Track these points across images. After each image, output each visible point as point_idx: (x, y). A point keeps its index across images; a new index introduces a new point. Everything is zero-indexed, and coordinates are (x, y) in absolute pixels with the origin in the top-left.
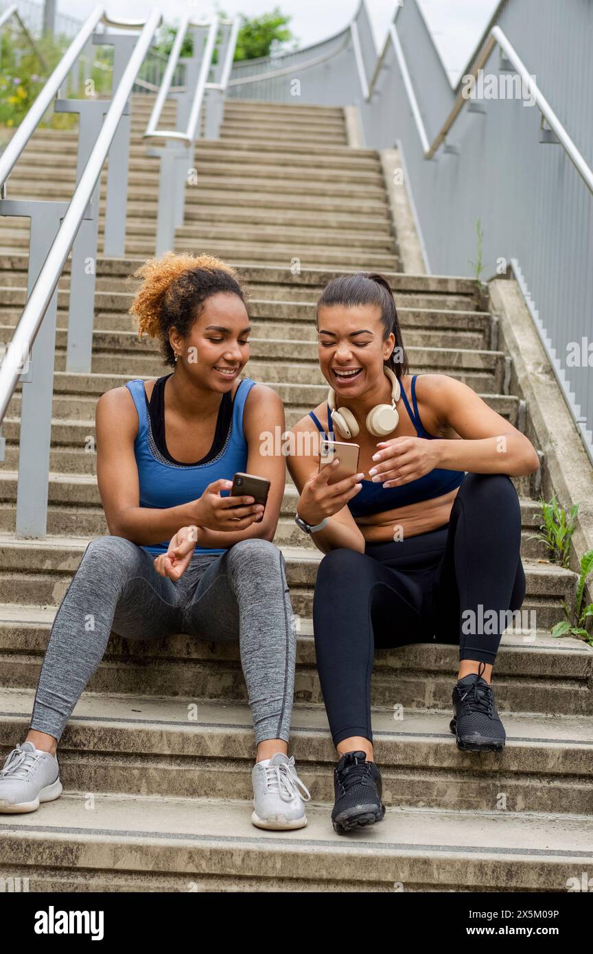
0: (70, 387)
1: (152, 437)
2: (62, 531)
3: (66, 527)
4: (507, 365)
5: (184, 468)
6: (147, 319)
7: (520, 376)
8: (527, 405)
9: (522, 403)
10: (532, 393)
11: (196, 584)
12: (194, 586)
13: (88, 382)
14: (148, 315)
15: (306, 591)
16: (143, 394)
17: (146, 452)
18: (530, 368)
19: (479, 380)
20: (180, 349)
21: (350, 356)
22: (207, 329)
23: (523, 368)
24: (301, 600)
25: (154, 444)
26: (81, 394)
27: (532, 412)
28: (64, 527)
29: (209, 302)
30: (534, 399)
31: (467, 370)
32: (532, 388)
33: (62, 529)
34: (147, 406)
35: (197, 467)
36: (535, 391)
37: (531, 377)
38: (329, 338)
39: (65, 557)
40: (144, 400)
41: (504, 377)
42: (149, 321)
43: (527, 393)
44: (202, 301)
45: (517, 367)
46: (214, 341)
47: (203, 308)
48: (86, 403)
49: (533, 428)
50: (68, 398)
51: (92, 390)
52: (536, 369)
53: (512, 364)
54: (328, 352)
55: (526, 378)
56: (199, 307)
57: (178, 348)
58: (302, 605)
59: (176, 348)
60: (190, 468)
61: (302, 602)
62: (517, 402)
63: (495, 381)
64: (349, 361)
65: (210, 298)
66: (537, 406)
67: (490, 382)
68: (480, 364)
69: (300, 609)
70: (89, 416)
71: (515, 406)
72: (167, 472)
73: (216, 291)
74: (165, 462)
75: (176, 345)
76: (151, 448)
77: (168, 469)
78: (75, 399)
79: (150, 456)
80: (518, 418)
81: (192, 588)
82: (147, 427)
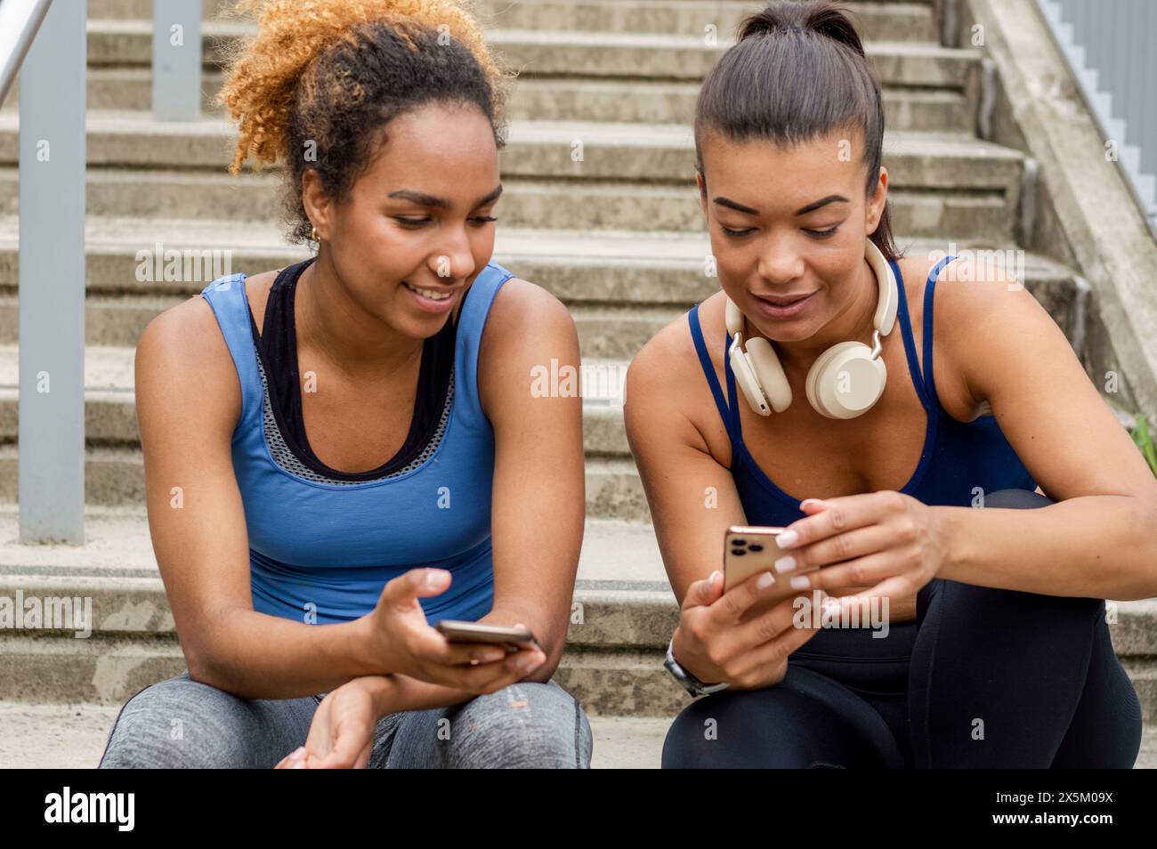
0: (156, 157)
1: (272, 417)
2: (127, 499)
3: (135, 491)
4: (987, 79)
5: (347, 486)
6: (254, 133)
7: (1019, 104)
8: (1041, 169)
9: (1031, 165)
10: (1048, 145)
11: (392, 737)
12: (387, 742)
13: (190, 145)
14: (257, 124)
15: (636, 658)
16: (245, 315)
17: (260, 452)
18: (1035, 87)
19: (933, 107)
20: (326, 226)
21: (799, 269)
22: (392, 196)
23: (1022, 87)
24: (625, 678)
25: (276, 433)
26: (178, 168)
27: (1053, 186)
28: (130, 491)
29: (402, 127)
30: (1054, 158)
31: (913, 88)
32: (1045, 134)
33: (127, 494)
34: (256, 344)
35: (380, 481)
36: (1053, 139)
37: (1040, 108)
38: (738, 220)
39: (115, 604)
40: (247, 331)
41: (980, 100)
42: (258, 139)
43: (1035, 143)
44: (382, 121)
45: (1010, 83)
46: (406, 222)
47: (386, 140)
48: (188, 187)
49: (1056, 220)
50: (153, 178)
51: (200, 160)
52: (1047, 88)
53: (996, 77)
54: (739, 257)
55: (1031, 109)
56: (377, 135)
57: (323, 221)
58: (628, 690)
59: (317, 221)
60: (362, 484)
61: (626, 683)
62: (1020, 164)
63: (965, 107)
64: (795, 279)
65: (405, 116)
66: (1060, 174)
67: (957, 110)
68: (937, 77)
69: (624, 697)
70: (194, 210)
71: (1016, 171)
72: (309, 498)
73: (422, 100)
74: (305, 473)
75: (316, 212)
76: (269, 447)
77: (312, 491)
78: (168, 178)
79: (268, 461)
80: (1022, 194)
81: (383, 745)
82: (259, 396)
